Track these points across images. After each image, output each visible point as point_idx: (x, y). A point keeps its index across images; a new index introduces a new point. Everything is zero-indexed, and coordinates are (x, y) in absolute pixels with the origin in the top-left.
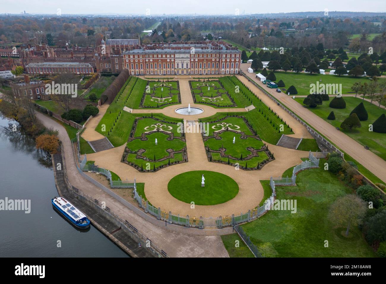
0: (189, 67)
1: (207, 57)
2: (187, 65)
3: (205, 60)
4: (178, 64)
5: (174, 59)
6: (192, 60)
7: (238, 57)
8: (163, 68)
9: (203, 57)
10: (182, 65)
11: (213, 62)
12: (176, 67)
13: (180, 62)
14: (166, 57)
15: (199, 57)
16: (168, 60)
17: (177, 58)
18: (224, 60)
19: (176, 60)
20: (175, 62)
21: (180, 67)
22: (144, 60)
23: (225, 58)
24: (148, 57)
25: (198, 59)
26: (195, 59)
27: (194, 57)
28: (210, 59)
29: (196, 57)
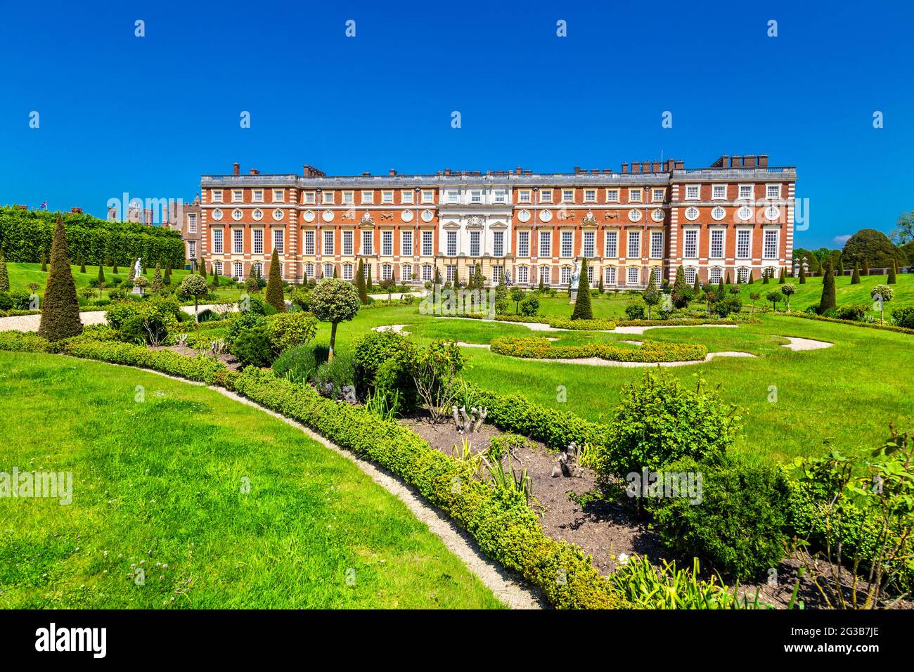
0: (507, 249)
1: (601, 202)
2: (498, 238)
3: (590, 215)
4: (452, 236)
5: (435, 211)
6: (524, 217)
8: (380, 254)
9: (579, 200)
10: (475, 238)
11: (634, 224)
12: (443, 248)
13: (464, 224)
14: (398, 200)
15: (557, 201)
16: (407, 217)
17: (446, 207)
18: (693, 216)
19: (441, 214)
20: (438, 223)
21: (464, 245)
22: (291, 211)
23: (698, 204)
24: (315, 203)
25: (551, 210)
26: (539, 210)
27: (533, 204)
28: (616, 214)
29: (541, 201)
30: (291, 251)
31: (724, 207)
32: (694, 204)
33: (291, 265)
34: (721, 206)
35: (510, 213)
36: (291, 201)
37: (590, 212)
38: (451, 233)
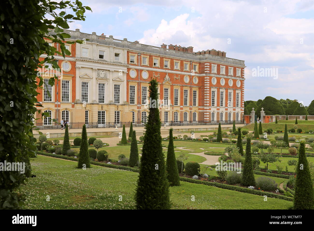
0: (123, 97)
1: (172, 69)
2: (117, 88)
3: (167, 77)
4: (85, 85)
5: (73, 64)
6: (133, 74)
7: (239, 77)
9: (161, 66)
10: (101, 87)
11: (186, 85)
13: (94, 75)
15: (151, 65)
18: (214, 82)
19: (78, 66)
20: (75, 73)
23: (216, 76)
25: (148, 71)
26: (142, 70)
27: (138, 65)
28: (179, 78)
29: (142, 64)
34: (223, 78)
35: (126, 71)
37: (167, 75)
38: (84, 83)
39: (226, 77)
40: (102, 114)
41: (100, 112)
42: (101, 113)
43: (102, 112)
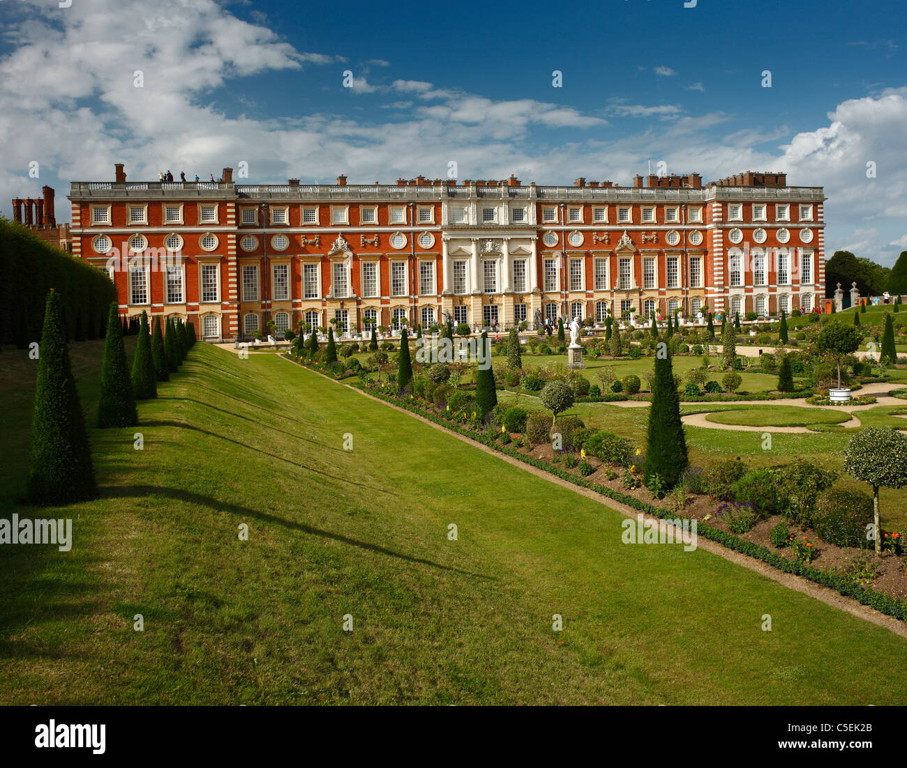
0: (531, 282)
1: (637, 222)
4: (459, 266)
5: (437, 234)
6: (550, 240)
7: (809, 222)
8: (359, 295)
9: (612, 220)
11: (672, 249)
12: (448, 285)
13: (475, 248)
14: (383, 220)
15: (588, 220)
16: (400, 243)
18: (737, 238)
20: (440, 251)
21: (476, 281)
22: (230, 236)
23: (741, 225)
24: (258, 224)
25: (582, 231)
26: (567, 232)
27: (559, 224)
28: (653, 236)
29: (570, 221)
30: (231, 297)
31: (766, 229)
32: (738, 225)
33: (231, 317)
34: (762, 228)
35: (535, 237)
36: (229, 222)
37: (625, 234)
38: (458, 263)
39: (768, 225)
40: (493, 311)
41: (489, 307)
42: (491, 309)
43: (493, 307)
